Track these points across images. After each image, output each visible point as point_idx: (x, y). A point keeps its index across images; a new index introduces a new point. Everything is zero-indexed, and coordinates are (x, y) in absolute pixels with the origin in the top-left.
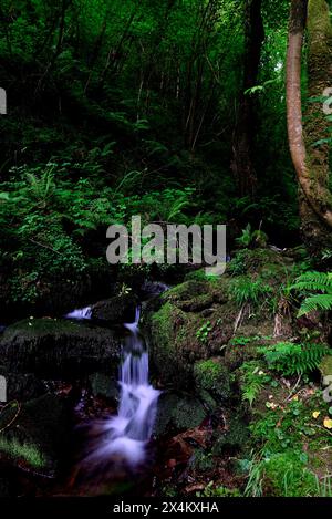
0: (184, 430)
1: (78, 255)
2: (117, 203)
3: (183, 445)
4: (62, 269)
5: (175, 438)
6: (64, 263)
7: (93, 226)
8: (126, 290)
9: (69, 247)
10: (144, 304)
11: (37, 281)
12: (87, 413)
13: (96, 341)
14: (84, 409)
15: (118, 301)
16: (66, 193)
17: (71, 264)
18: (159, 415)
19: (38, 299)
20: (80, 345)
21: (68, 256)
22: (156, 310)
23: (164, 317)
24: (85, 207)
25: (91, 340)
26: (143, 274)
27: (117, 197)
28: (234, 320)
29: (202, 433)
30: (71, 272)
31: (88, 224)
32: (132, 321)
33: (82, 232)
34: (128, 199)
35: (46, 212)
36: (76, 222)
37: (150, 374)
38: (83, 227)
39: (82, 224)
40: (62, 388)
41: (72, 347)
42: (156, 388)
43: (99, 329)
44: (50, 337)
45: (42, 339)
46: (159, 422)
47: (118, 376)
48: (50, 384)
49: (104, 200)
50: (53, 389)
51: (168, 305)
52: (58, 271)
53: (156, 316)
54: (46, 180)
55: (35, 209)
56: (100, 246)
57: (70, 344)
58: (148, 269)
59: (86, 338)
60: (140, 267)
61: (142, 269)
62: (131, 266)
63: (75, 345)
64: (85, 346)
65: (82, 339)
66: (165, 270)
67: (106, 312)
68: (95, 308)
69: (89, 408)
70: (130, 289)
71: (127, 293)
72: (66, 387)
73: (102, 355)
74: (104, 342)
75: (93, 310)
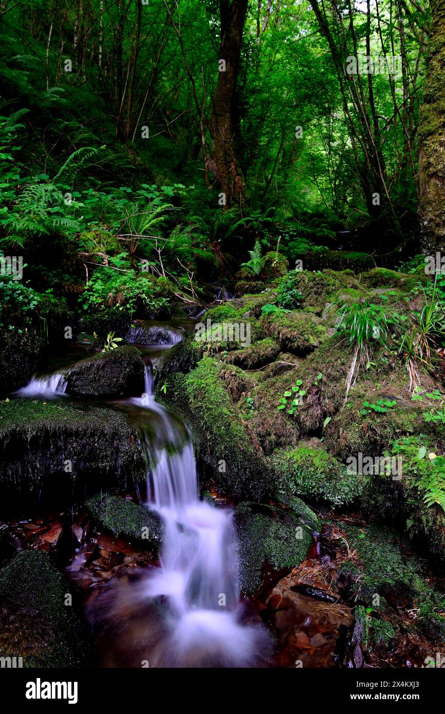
7: (40, 228)
8: (113, 342)
10: (157, 362)
12: (96, 574)
13: (102, 435)
14: (89, 567)
17: (11, 296)
20: (74, 445)
25: (93, 433)
33: (17, 240)
39: (18, 225)
40: (43, 533)
51: (207, 360)
56: (44, 270)
57: (56, 446)
58: (130, 309)
59: (85, 431)
60: (118, 305)
61: (121, 309)
62: (101, 304)
63: (66, 448)
64: (84, 446)
65: (77, 433)
66: (157, 310)
67: (94, 380)
68: (74, 374)
69: (95, 562)
70: (120, 339)
71: (115, 346)
72: (48, 531)
73: (115, 460)
74: (117, 434)
75: (69, 379)
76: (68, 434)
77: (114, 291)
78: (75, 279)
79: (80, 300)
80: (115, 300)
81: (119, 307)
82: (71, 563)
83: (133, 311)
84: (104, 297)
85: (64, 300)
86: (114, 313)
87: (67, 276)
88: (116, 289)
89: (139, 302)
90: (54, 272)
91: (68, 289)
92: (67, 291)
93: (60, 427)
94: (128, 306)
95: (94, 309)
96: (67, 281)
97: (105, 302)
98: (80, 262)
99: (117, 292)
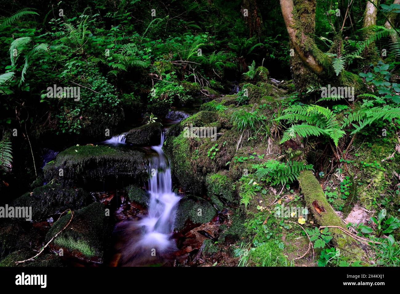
0: (199, 225)
1: (113, 93)
2: (144, 47)
3: (198, 236)
4: (100, 105)
5: (192, 231)
6: (101, 100)
7: (124, 68)
8: (153, 119)
9: (104, 86)
10: (167, 130)
11: (80, 115)
12: (126, 215)
13: (129, 162)
14: (124, 212)
15: (146, 130)
16: (100, 40)
17: (107, 100)
18: (179, 215)
19: (82, 130)
20: (117, 165)
21: (104, 94)
22: (177, 135)
23: (181, 141)
24: (118, 51)
25: (125, 161)
26: (168, 106)
27: (144, 41)
28: (236, 142)
29: (212, 226)
30: (107, 107)
31: (120, 66)
32: (158, 144)
33: (115, 73)
34: (154, 42)
35: (84, 57)
36: (110, 64)
37: (173, 184)
38: (116, 69)
39: (114, 66)
40: (106, 197)
41: (110, 167)
42: (178, 194)
43: (131, 152)
44: (93, 161)
45: (86, 162)
46: (179, 219)
47: (148, 187)
48: (96, 195)
49: (133, 45)
50: (99, 199)
52: (97, 107)
53: (176, 140)
54: (82, 29)
55: (74, 55)
56: (132, 83)
57: (109, 165)
58: (171, 101)
59: (122, 160)
60: (165, 99)
61: (166, 101)
62: (157, 99)
63: (113, 166)
64: (121, 166)
65: (118, 161)
66: (185, 101)
67: (137, 138)
68: (128, 135)
69: (128, 211)
70: (156, 118)
71: (154, 121)
72: (109, 197)
73: (135, 172)
74: (136, 162)
75: (126, 137)
76: (114, 161)
77: (163, 93)
78: (147, 86)
79: (148, 97)
80: (164, 97)
81: (165, 100)
82: (117, 210)
83: (172, 102)
84: (159, 96)
85: (139, 97)
86: (162, 104)
87: (143, 86)
88: (164, 92)
89: (176, 98)
90: (136, 84)
91: (143, 91)
92: (142, 92)
93: (110, 158)
94: (170, 100)
95: (155, 101)
96: (143, 87)
97: (159, 98)
98: (150, 78)
99: (165, 93)
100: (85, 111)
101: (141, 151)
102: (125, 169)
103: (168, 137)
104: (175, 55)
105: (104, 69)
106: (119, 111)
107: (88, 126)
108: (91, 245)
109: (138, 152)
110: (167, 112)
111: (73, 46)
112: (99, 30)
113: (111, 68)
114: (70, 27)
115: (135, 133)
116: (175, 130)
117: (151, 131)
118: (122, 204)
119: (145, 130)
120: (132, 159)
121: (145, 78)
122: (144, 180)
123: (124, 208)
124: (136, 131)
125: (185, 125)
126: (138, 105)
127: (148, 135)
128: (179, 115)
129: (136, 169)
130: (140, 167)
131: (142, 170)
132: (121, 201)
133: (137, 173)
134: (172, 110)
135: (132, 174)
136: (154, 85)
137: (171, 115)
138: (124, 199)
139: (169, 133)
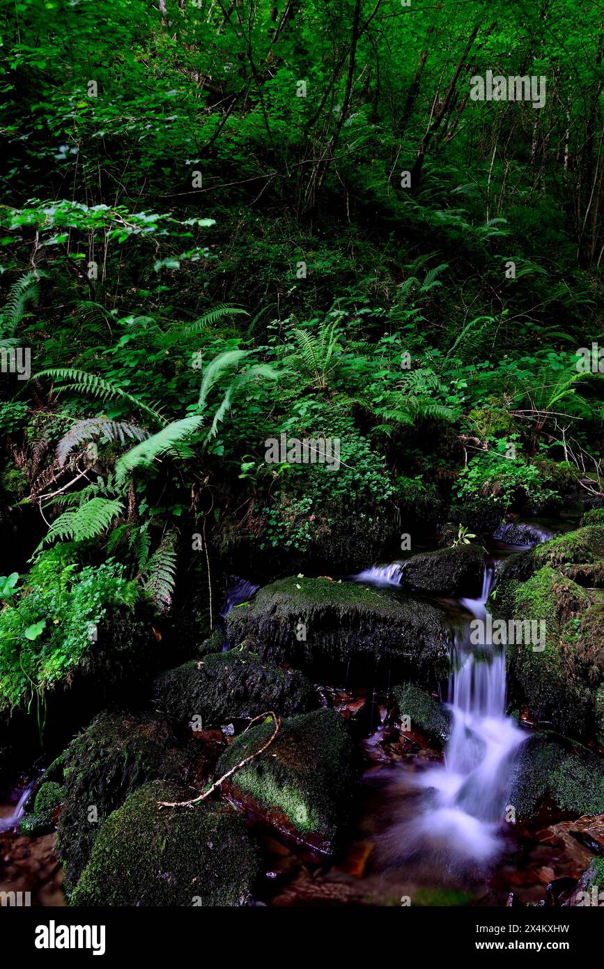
0: (574, 816)
1: (380, 471)
2: (451, 377)
3: (570, 844)
4: (353, 494)
6: (355, 485)
7: (408, 420)
8: (465, 537)
9: (364, 457)
10: (500, 565)
11: (310, 513)
12: (388, 753)
13: (410, 626)
14: (384, 744)
15: (451, 558)
16: (360, 362)
17: (366, 486)
18: (525, 778)
19: (312, 545)
20: (381, 630)
21: (363, 472)
22: (524, 578)
23: (537, 593)
24: (394, 385)
25: (400, 624)
26: (498, 510)
27: (450, 366)
30: (366, 501)
31: (399, 416)
32: (476, 595)
33: (387, 429)
34: (471, 368)
35: (327, 394)
36: (377, 411)
37: (509, 697)
38: (390, 421)
39: (387, 416)
40: (348, 702)
41: (366, 632)
42: (521, 726)
43: (416, 605)
44: (331, 612)
45: (318, 613)
46: (521, 793)
47: (446, 694)
48: (327, 694)
49: (428, 372)
50: (332, 703)
51: (546, 570)
52: (346, 498)
53: (523, 590)
54: (327, 339)
55: (308, 391)
56: (419, 455)
57: (364, 627)
58: (506, 501)
59: (393, 620)
60: (492, 495)
61: (495, 500)
62: (475, 493)
63: (373, 631)
64: (390, 633)
65: (385, 620)
66: (541, 503)
67: (428, 575)
68: (409, 566)
69: (392, 745)
70: (473, 536)
71: (467, 542)
72: (354, 702)
73: (419, 653)
74: (425, 629)
75: (404, 571)
76: (377, 619)
77: (490, 479)
78: (452, 464)
79: (454, 487)
80: (490, 490)
81: (493, 497)
82: (368, 737)
83: (509, 503)
84: (479, 486)
85: (434, 486)
86: (485, 505)
87: (443, 461)
88: (493, 478)
89: (519, 493)
90: (429, 457)
91: (442, 475)
92: (440, 477)
93: (369, 612)
94: (505, 497)
95: (468, 498)
96: (443, 466)
97: (479, 491)
98: (460, 446)
99: (494, 480)
100: (322, 505)
101: (435, 605)
102: (399, 644)
103: (503, 581)
104: (518, 397)
105: (363, 420)
106: (390, 512)
107: (325, 537)
108: (311, 803)
109: (430, 608)
110: (498, 524)
111: (307, 373)
112: (355, 345)
113: (380, 420)
114: (303, 335)
115: (423, 563)
116: (520, 567)
117: (462, 563)
118: (380, 724)
119: (449, 560)
120: (415, 622)
121: (450, 445)
122: (438, 676)
123: (384, 736)
124: (427, 560)
125: (545, 555)
126: (430, 503)
127: (453, 571)
128: (527, 534)
129: (422, 645)
130: (432, 642)
131: (438, 652)
132: (380, 718)
133: (424, 655)
134: (509, 521)
135: (413, 658)
136: (469, 460)
137: (507, 532)
138: (386, 713)
139: (505, 572)
